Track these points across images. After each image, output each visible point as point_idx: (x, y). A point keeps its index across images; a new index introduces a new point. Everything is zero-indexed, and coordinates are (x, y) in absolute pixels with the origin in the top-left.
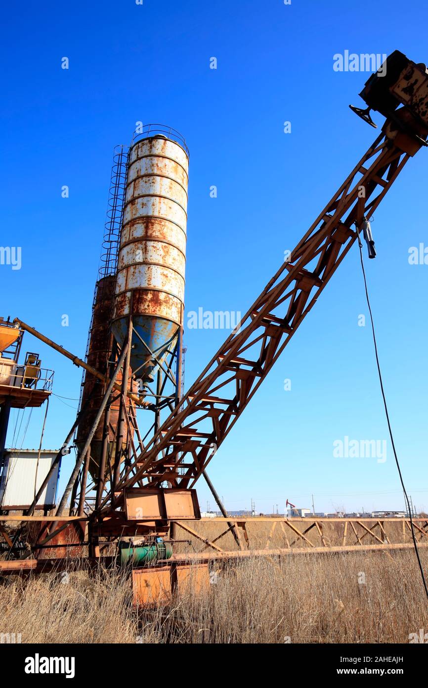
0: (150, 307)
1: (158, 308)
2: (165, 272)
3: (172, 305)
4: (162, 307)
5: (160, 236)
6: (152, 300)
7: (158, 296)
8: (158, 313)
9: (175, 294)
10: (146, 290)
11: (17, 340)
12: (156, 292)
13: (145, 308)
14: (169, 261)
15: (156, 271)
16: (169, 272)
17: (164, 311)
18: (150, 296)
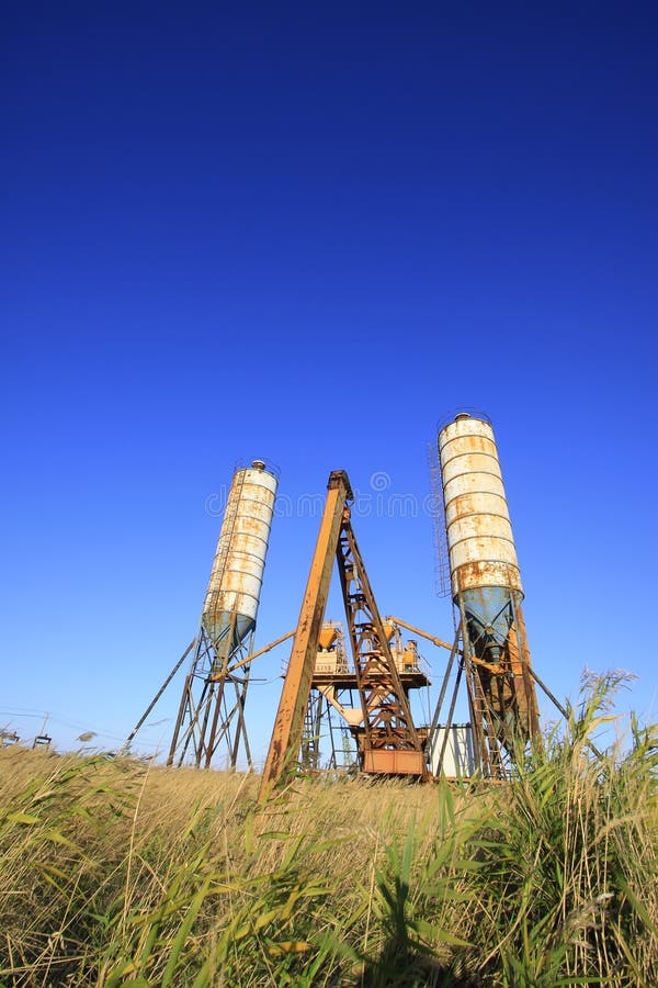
0: (473, 580)
3: (494, 571)
7: (477, 567)
8: (481, 583)
9: (495, 558)
10: (466, 565)
11: (393, 634)
12: (475, 564)
13: (469, 582)
14: (483, 530)
15: (472, 544)
16: (484, 541)
17: (486, 579)
18: (471, 569)
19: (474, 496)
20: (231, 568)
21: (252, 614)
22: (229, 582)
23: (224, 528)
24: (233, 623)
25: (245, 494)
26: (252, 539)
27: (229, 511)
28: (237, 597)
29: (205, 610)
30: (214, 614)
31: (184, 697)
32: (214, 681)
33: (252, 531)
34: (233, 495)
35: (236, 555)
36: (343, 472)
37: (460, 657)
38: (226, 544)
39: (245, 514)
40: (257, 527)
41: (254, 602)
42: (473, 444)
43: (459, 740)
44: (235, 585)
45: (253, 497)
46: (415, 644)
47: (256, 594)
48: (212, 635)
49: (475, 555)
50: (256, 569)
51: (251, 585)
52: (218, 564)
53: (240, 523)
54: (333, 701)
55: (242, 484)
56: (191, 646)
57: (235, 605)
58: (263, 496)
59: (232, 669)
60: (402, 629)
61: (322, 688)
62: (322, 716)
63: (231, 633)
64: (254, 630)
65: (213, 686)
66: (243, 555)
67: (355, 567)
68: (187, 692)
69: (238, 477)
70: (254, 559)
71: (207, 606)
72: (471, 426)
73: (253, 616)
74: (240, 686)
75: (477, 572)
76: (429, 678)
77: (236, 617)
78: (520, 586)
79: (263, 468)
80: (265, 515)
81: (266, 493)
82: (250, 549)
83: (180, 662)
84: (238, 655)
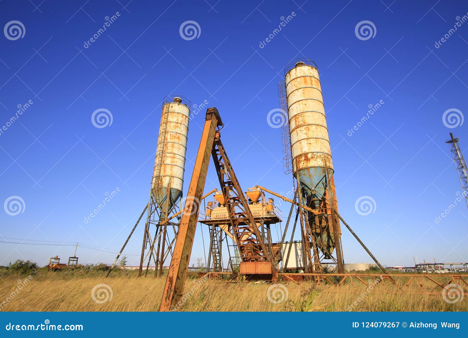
0: (304, 164)
1: (309, 163)
2: (309, 142)
3: (317, 158)
4: (311, 161)
5: (302, 123)
6: (305, 160)
7: (307, 156)
8: (309, 165)
9: (317, 151)
10: (301, 156)
11: (260, 195)
12: (306, 155)
13: (302, 165)
14: (311, 134)
15: (304, 143)
16: (311, 141)
17: (312, 163)
18: (303, 158)
19: (306, 114)
20: (165, 163)
21: (180, 188)
22: (165, 171)
23: (160, 139)
24: (169, 194)
25: (170, 119)
26: (176, 145)
27: (162, 129)
28: (170, 179)
29: (153, 187)
30: (157, 190)
31: (145, 235)
32: (162, 225)
33: (176, 140)
34: (163, 120)
35: (168, 155)
36: (215, 109)
37: (297, 207)
38: (161, 149)
39: (171, 130)
40: (178, 138)
41: (180, 181)
42: (306, 82)
43: (298, 248)
44: (168, 172)
45: (175, 120)
46: (273, 200)
47: (181, 177)
48: (158, 201)
49: (306, 150)
50: (179, 162)
51: (178, 172)
52: (157, 161)
53: (168, 136)
54: (228, 233)
55: (168, 112)
56: (147, 207)
57: (169, 184)
58: (180, 119)
59: (171, 218)
60: (265, 192)
61: (221, 226)
62: (222, 240)
63: (168, 199)
64: (182, 197)
65: (161, 228)
66: (172, 155)
67: (225, 167)
68: (147, 232)
69: (165, 108)
70: (178, 156)
71: (153, 185)
72: (305, 70)
73: (180, 189)
74: (176, 227)
75: (307, 159)
76: (280, 218)
77: (170, 190)
78: (332, 166)
79: (180, 102)
80: (183, 130)
81: (182, 117)
82: (175, 151)
83: (141, 216)
84: (174, 210)
